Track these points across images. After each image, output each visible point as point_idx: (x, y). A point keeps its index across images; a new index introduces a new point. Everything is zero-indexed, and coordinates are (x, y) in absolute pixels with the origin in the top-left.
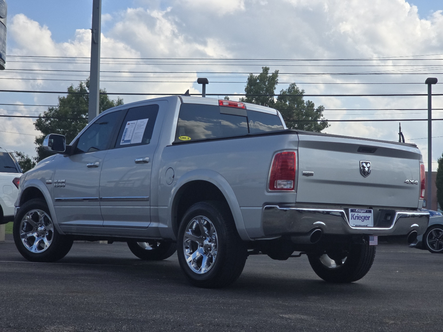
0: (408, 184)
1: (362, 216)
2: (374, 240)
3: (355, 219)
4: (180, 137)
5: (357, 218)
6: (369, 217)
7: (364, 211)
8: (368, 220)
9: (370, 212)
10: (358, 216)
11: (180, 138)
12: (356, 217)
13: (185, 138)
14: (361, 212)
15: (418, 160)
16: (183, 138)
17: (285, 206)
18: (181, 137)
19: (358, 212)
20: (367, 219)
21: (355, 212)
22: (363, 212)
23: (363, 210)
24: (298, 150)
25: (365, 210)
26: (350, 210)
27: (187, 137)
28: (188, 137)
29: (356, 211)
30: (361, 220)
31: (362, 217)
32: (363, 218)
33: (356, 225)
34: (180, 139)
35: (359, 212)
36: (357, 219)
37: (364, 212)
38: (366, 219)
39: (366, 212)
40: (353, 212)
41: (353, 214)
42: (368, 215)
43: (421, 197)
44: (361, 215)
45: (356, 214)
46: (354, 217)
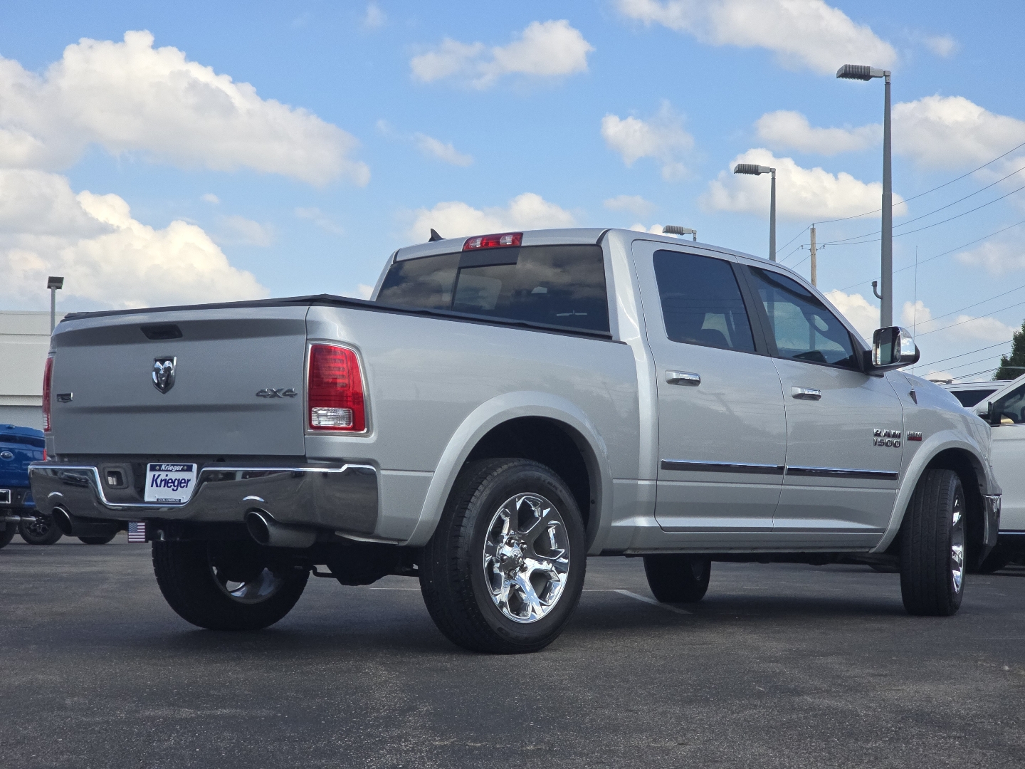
0: (265, 398)
1: (175, 480)
3: (160, 486)
5: (163, 483)
6: (188, 481)
7: (178, 468)
8: (187, 486)
9: (190, 469)
10: (168, 478)
12: (162, 481)
14: (171, 471)
19: (167, 471)
20: (184, 486)
21: (160, 470)
22: (176, 471)
23: (178, 465)
25: (180, 466)
26: (149, 467)
29: (163, 467)
30: (173, 487)
31: (174, 483)
32: (176, 483)
33: (159, 499)
35: (169, 471)
36: (164, 486)
37: (179, 471)
38: (182, 485)
39: (183, 470)
40: (156, 470)
41: (157, 473)
42: (185, 475)
43: (312, 427)
44: (173, 476)
45: (163, 475)
46: (159, 481)
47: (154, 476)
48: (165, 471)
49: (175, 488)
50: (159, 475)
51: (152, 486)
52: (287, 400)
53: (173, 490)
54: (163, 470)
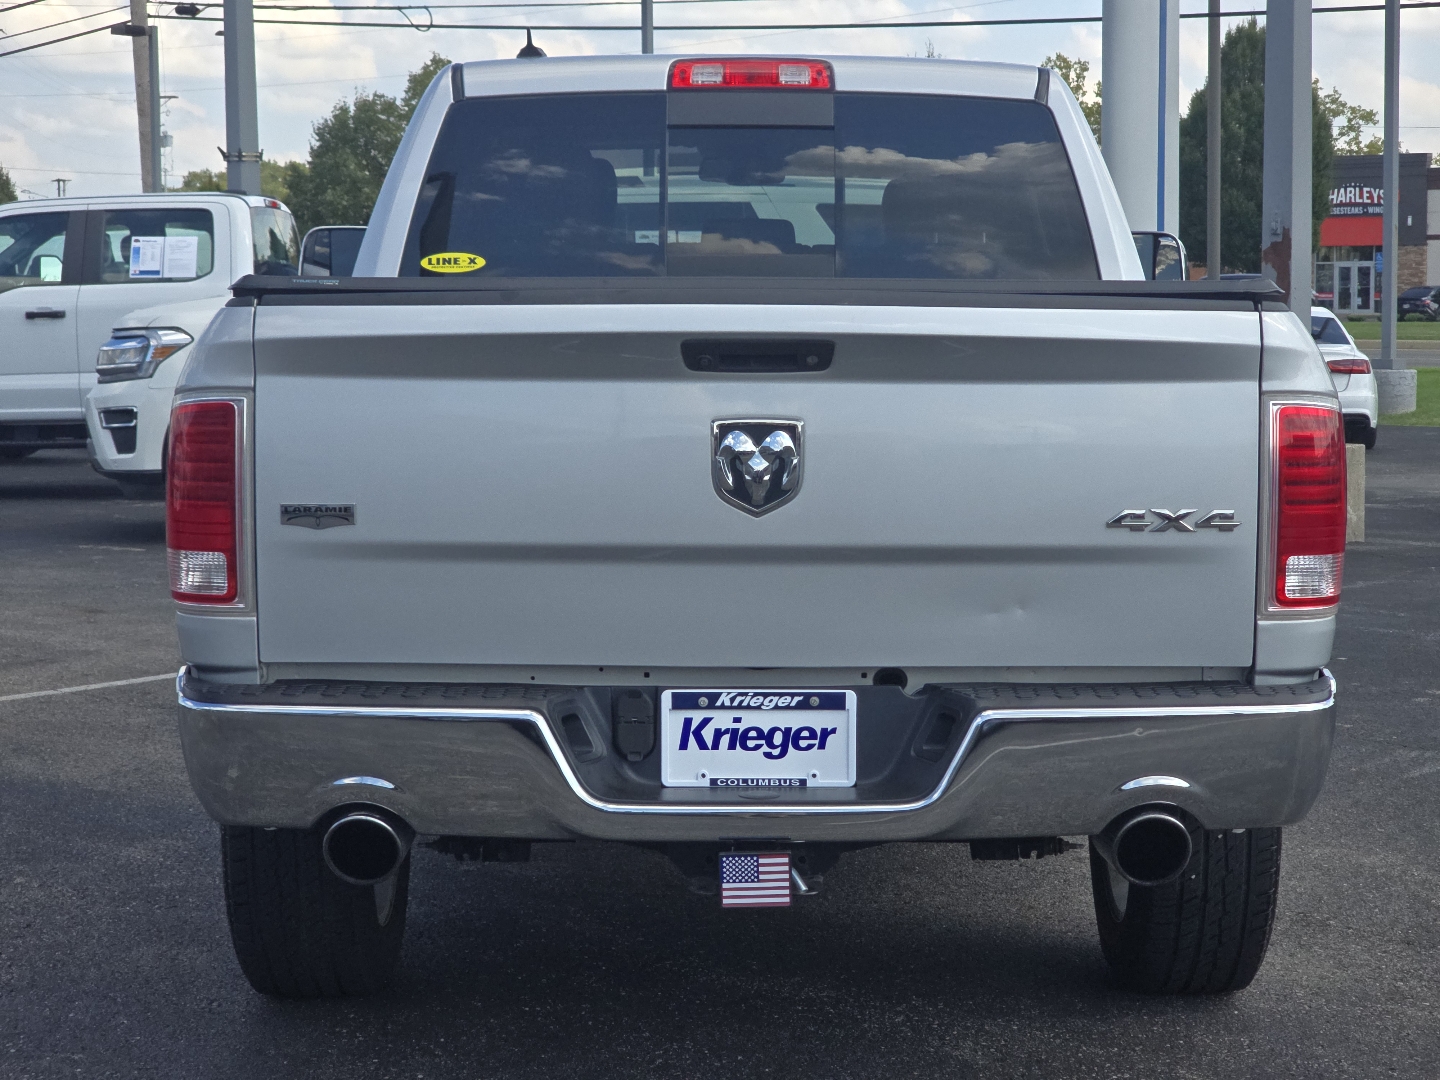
0: (1134, 534)
1: (773, 730)
2: (761, 877)
3: (716, 746)
4: (430, 260)
5: (725, 740)
6: (826, 733)
7: (783, 702)
8: (822, 746)
9: (836, 703)
10: (742, 727)
11: (430, 263)
12: (718, 734)
13: (456, 261)
14: (759, 708)
15: (1252, 387)
16: (447, 261)
17: (231, 687)
18: (434, 258)
19: (740, 707)
20: (810, 747)
21: (711, 706)
22: (777, 707)
23: (781, 695)
24: (254, 389)
25: (793, 695)
26: (666, 698)
27: (464, 257)
28: (472, 256)
29: (725, 699)
30: (765, 749)
31: (768, 738)
32: (778, 739)
33: (713, 782)
34: (429, 268)
35: (749, 707)
36: (732, 746)
37: (788, 707)
38: (803, 743)
39: (801, 706)
40: (696, 707)
41: (697, 717)
42: (818, 720)
43: (1282, 600)
44: (765, 721)
45: (722, 720)
46: (708, 734)
47: (688, 722)
48: (731, 708)
49: (776, 752)
50: (706, 722)
51: (684, 745)
52: (1209, 537)
53: (768, 755)
54: (723, 707)
